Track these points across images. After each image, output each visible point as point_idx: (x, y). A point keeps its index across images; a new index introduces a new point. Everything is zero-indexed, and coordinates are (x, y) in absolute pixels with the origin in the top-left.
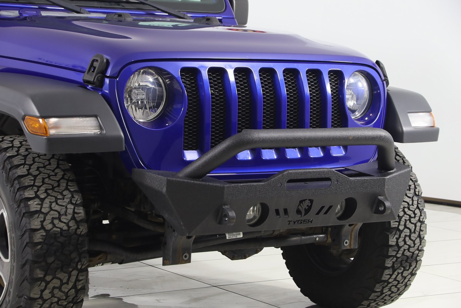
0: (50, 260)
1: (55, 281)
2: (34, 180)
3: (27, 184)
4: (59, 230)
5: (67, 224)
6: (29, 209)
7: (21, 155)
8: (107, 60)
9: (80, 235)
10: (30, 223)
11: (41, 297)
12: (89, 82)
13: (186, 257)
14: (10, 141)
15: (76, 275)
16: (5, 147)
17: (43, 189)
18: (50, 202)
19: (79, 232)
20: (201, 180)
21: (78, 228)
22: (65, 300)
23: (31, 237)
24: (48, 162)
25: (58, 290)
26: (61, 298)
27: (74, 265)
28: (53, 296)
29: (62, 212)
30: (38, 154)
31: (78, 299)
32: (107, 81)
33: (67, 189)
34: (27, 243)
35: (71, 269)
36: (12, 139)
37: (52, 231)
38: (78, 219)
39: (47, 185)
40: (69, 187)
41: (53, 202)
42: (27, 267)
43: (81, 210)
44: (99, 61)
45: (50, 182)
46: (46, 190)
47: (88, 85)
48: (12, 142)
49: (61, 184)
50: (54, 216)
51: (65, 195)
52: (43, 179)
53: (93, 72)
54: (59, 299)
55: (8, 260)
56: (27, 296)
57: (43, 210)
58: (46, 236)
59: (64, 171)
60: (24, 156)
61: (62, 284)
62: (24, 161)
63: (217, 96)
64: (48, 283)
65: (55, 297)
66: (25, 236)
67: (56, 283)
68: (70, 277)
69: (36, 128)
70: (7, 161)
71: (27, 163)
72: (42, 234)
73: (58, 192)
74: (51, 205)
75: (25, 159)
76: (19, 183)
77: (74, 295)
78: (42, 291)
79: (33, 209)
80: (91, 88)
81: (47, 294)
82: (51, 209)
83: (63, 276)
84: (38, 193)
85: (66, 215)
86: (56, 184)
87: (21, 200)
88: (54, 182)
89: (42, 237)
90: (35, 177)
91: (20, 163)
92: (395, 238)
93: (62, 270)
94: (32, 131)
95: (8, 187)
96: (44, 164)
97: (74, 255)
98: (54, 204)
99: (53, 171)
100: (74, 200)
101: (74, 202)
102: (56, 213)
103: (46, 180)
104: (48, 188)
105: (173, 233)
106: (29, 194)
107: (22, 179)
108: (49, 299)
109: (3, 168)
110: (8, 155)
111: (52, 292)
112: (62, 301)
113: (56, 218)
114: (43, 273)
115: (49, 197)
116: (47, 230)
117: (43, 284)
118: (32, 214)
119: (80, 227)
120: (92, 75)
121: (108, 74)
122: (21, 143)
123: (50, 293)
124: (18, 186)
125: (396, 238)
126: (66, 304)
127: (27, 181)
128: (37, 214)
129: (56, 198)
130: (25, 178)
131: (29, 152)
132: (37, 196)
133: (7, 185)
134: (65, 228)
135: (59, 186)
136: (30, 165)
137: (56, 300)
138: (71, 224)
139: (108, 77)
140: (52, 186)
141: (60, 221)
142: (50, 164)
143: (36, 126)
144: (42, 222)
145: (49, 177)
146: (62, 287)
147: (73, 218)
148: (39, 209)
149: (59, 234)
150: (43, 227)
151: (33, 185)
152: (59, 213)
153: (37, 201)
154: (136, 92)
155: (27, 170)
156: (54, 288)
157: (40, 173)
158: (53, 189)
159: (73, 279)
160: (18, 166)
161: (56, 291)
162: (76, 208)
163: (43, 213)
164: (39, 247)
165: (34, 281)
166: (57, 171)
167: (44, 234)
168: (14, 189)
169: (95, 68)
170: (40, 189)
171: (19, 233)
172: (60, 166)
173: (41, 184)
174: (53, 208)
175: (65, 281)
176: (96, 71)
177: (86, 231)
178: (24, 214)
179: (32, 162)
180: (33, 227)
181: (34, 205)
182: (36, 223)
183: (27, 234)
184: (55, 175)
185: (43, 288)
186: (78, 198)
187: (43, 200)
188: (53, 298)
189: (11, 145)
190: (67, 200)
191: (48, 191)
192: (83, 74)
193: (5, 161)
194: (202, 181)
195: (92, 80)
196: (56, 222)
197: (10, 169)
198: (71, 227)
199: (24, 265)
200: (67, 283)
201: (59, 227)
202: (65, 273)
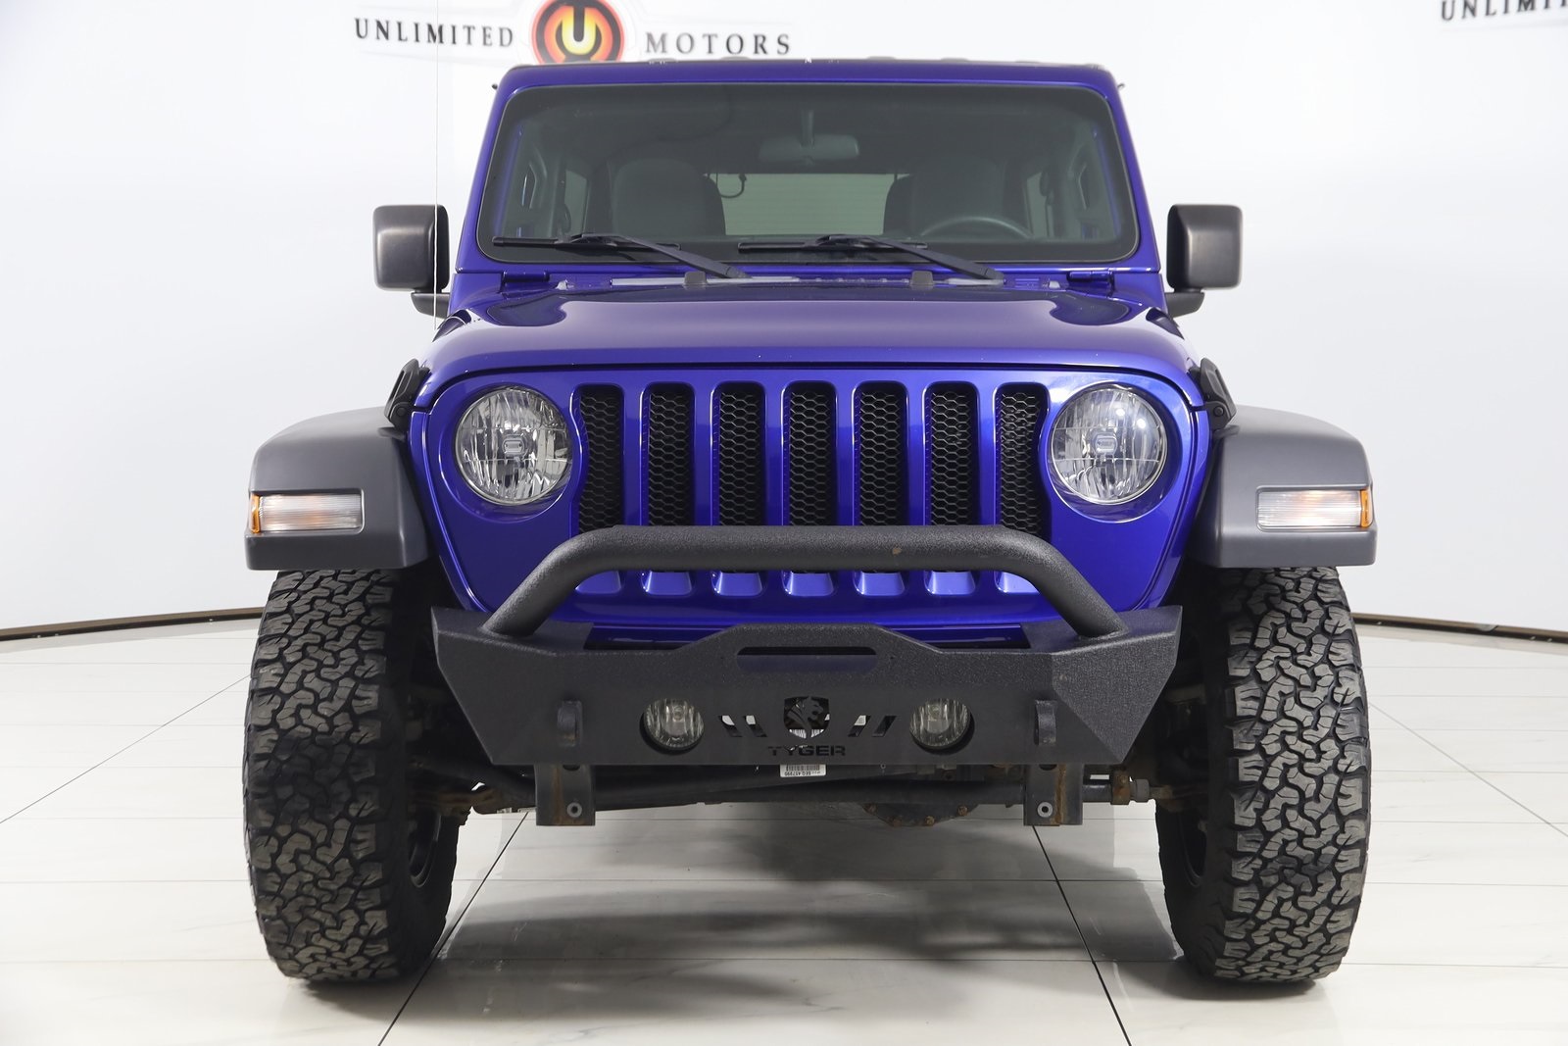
0: (284, 793)
1: (297, 837)
4: (309, 730)
5: (329, 720)
9: (359, 746)
11: (275, 869)
13: (574, 810)
15: (347, 829)
17: (299, 642)
18: (304, 671)
19: (355, 737)
21: (355, 730)
22: (332, 879)
25: (308, 857)
26: (321, 875)
27: (342, 808)
28: (301, 869)
29: (325, 694)
31: (362, 881)
33: (354, 645)
35: (332, 816)
37: (292, 731)
38: (358, 711)
39: (312, 636)
40: (361, 642)
41: (311, 672)
43: (372, 693)
45: (323, 630)
46: (305, 646)
49: (345, 635)
50: (304, 702)
51: (344, 659)
54: (317, 878)
57: (284, 688)
58: (280, 741)
59: (368, 607)
61: (316, 845)
64: (282, 841)
65: (307, 872)
67: (300, 842)
68: (331, 831)
72: (270, 737)
73: (330, 651)
74: (304, 677)
75: (302, 580)
77: (351, 872)
78: (274, 857)
79: (263, 685)
81: (284, 863)
82: (302, 686)
83: (317, 830)
84: (286, 652)
85: (331, 700)
86: (332, 636)
88: (332, 631)
89: (269, 744)
92: (1251, 808)
93: (312, 817)
96: (332, 591)
97: (339, 787)
98: (310, 676)
100: (359, 670)
101: (360, 675)
102: (311, 695)
104: (311, 641)
108: (294, 874)
111: (296, 861)
112: (324, 881)
113: (306, 706)
114: (272, 818)
115: (306, 661)
116: (283, 730)
117: (274, 841)
119: (360, 728)
123: (291, 861)
125: (1255, 810)
126: (338, 890)
127: (276, 626)
128: (270, 694)
129: (321, 663)
130: (276, 618)
132: (282, 659)
134: (324, 727)
135: (337, 638)
137: (309, 877)
138: (340, 720)
140: (324, 637)
141: (315, 712)
142: (346, 592)
144: (275, 712)
146: (318, 852)
147: (347, 708)
148: (276, 685)
149: (307, 740)
150: (274, 724)
151: (285, 636)
152: (317, 695)
153: (278, 669)
156: (298, 853)
158: (321, 644)
159: (340, 836)
161: (305, 860)
162: (360, 686)
164: (264, 763)
166: (352, 606)
167: (276, 737)
170: (294, 643)
172: (369, 596)
173: (303, 633)
174: (306, 685)
175: (320, 839)
177: (375, 737)
181: (268, 676)
182: (265, 715)
184: (342, 616)
185: (275, 849)
186: (372, 667)
187: (289, 666)
188: (301, 873)
190: (344, 670)
191: (309, 648)
196: (306, 713)
198: (338, 726)
200: (328, 845)
201: (310, 724)
202: (318, 822)
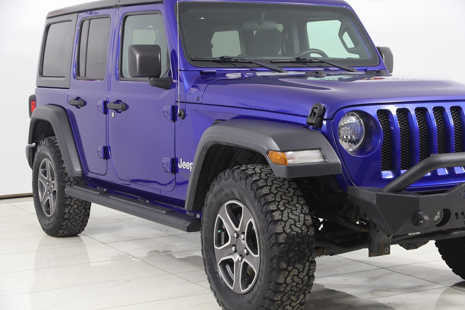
0: (291, 255)
1: (295, 270)
2: (275, 197)
3: (270, 200)
4: (295, 233)
5: (301, 229)
6: (274, 218)
7: (263, 179)
8: (324, 107)
9: (310, 236)
10: (275, 229)
11: (285, 282)
12: (311, 124)
13: (386, 250)
14: (252, 169)
15: (309, 265)
16: (251, 173)
17: (281, 203)
18: (288, 213)
19: (309, 234)
20: (400, 193)
21: (308, 231)
22: (301, 284)
23: (276, 239)
24: (282, 183)
25: (296, 277)
26: (299, 283)
27: (307, 258)
28: (293, 281)
29: (297, 220)
30: (274, 178)
31: (310, 283)
32: (325, 122)
33: (298, 202)
34: (274, 243)
35: (305, 262)
36: (253, 167)
37: (291, 234)
38: (308, 225)
39: (284, 200)
40: (299, 201)
41: (290, 213)
42: (275, 261)
43: (308, 218)
44: (318, 109)
45: (286, 198)
46: (284, 204)
47: (309, 126)
48: (254, 169)
49: (293, 199)
50: (291, 223)
51: (297, 207)
52: (281, 196)
53: (314, 116)
54: (297, 284)
55: (258, 256)
56: (275, 282)
57: (283, 219)
58: (287, 237)
59: (294, 189)
60: (265, 179)
61: (299, 272)
62: (266, 183)
63: (403, 130)
64: (289, 272)
65: (295, 282)
66: (272, 238)
67: (295, 272)
68: (304, 267)
69: (278, 159)
70: (254, 184)
71: (268, 184)
72: (284, 236)
73: (292, 205)
74: (289, 215)
75: (266, 182)
76: (265, 200)
77: (308, 280)
78: (286, 278)
79: (276, 219)
80: (312, 128)
81: (289, 280)
82: (289, 218)
83: (300, 266)
84: (279, 206)
85: (299, 222)
86: (290, 200)
87: (267, 212)
88: (289, 198)
89: (284, 239)
90: (275, 194)
91: (263, 185)
93: (299, 262)
94: (274, 162)
95: (256, 203)
96: (280, 185)
97: (307, 251)
98: (290, 214)
99: (287, 190)
100: (303, 211)
101: (304, 212)
102: (293, 220)
103: (283, 197)
104: (285, 202)
105: (378, 233)
106: (273, 207)
107: (267, 197)
108: (291, 283)
109: (251, 189)
110: (254, 179)
111: (292, 279)
112: (299, 285)
113: (292, 224)
114: (286, 265)
115: (287, 209)
116: (287, 233)
117: (287, 273)
118: (276, 222)
119: (310, 230)
120: (313, 119)
121: (325, 117)
122: (260, 170)
123: (291, 279)
124: (264, 202)
126: (302, 287)
127: (270, 198)
128: (279, 222)
129: (291, 209)
130: (268, 196)
131: (268, 176)
132: (278, 209)
133: (256, 201)
134: (300, 231)
135: (292, 201)
136: (271, 186)
137: (295, 284)
138: (304, 228)
139: (325, 120)
140: (288, 200)
141: (296, 226)
142: (284, 185)
143: (278, 158)
144: (284, 228)
145: (285, 194)
146: (300, 274)
147: (304, 224)
148: (281, 218)
149: (296, 236)
150: (284, 232)
151: (275, 201)
152: (294, 220)
153: (279, 212)
154: (344, 129)
155: (269, 190)
156: (294, 275)
157: (278, 191)
158: (288, 203)
159: (307, 268)
160: (262, 187)
161: (295, 278)
162: (306, 216)
163: (283, 221)
164: (283, 246)
165: (280, 271)
166: (289, 189)
167: (286, 236)
168: (261, 204)
169: (315, 114)
170: (280, 203)
171: (267, 236)
172: (291, 186)
173: (280, 199)
174: (290, 217)
175: (301, 270)
176: (316, 115)
177: (314, 233)
178: (270, 222)
179: (272, 184)
180: (278, 231)
181: (277, 215)
182: (279, 229)
183: (274, 237)
184: (289, 193)
185: (286, 276)
186: (306, 209)
187: (282, 211)
188: (293, 283)
189: (254, 172)
190: (299, 211)
191: (286, 205)
192: (307, 118)
193: (252, 184)
194: (402, 194)
195: (314, 122)
196: (293, 227)
197: (256, 190)
198: (304, 230)
199: (272, 260)
200: (303, 272)
201: (296, 231)
202: (301, 264)
